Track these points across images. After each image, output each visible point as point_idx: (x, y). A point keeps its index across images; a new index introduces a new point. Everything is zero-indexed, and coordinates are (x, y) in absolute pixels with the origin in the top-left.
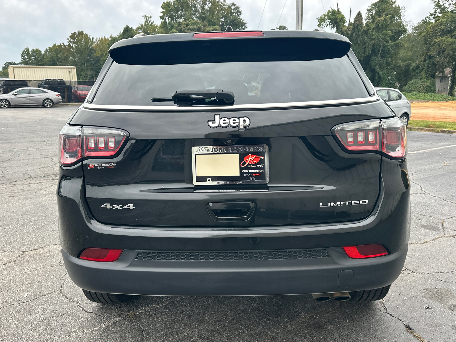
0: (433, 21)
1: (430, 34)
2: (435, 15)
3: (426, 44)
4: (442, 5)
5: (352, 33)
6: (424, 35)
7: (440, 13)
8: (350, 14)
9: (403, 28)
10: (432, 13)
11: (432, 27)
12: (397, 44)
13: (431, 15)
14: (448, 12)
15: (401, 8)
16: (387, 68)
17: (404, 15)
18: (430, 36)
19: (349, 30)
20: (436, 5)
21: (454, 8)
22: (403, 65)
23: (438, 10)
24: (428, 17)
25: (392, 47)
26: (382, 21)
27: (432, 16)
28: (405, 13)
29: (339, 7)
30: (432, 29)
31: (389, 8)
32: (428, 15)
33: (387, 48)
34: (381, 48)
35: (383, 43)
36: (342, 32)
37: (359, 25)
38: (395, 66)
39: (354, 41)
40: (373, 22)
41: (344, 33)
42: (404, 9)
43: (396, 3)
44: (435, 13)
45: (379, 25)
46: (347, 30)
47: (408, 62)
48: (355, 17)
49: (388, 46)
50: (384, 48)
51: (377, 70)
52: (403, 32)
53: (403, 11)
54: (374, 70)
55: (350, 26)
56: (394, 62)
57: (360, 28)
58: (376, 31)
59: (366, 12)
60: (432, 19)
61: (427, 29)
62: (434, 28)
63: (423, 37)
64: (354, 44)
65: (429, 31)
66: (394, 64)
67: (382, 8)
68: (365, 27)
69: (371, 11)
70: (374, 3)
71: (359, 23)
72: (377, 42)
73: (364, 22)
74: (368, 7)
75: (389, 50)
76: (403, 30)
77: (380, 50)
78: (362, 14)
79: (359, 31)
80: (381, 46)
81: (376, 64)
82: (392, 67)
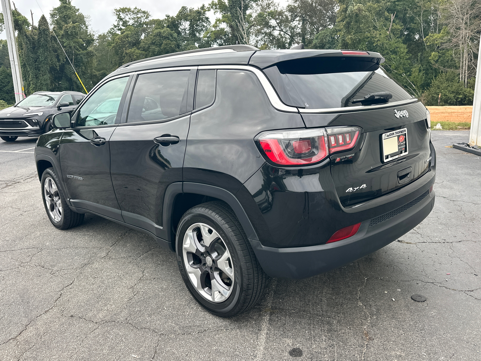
0: (119, 32)
1: (119, 45)
2: (118, 27)
3: (118, 55)
4: (123, 19)
5: (39, 39)
6: (114, 45)
7: (123, 25)
8: (32, 17)
9: (91, 37)
10: (116, 24)
11: (120, 38)
12: (89, 52)
13: (115, 26)
14: (130, 25)
15: (85, 16)
16: (83, 77)
17: (90, 24)
18: (119, 47)
19: (34, 34)
20: (118, 18)
21: (134, 22)
22: (98, 74)
23: (121, 23)
24: (112, 28)
25: (84, 55)
26: (71, 29)
27: (116, 28)
28: (90, 22)
29: (16, 8)
30: (120, 40)
31: (74, 15)
32: (113, 27)
33: (79, 57)
34: (73, 57)
35: (75, 51)
36: (26, 36)
37: (46, 30)
38: (92, 75)
39: (43, 47)
40: (61, 28)
41: (29, 37)
42: (89, 18)
43: (80, 11)
44: (118, 25)
45: (68, 32)
46: (32, 34)
47: (103, 71)
48: (39, 20)
49: (80, 54)
50: (76, 56)
51: (74, 79)
52: (92, 41)
53: (89, 20)
54: (71, 79)
55: (34, 30)
56: (89, 71)
57: (48, 34)
58: (66, 38)
59: (50, 16)
60: (117, 30)
61: (116, 40)
62: (121, 39)
63: (113, 47)
64: (44, 50)
65: (117, 42)
66: (90, 73)
67: (66, 14)
68: (52, 32)
69: (55, 16)
70: (56, 7)
71: (46, 28)
72: (68, 50)
73: (51, 27)
74: (50, 11)
75: (83, 59)
76: (91, 39)
77: (73, 58)
78: (46, 19)
79: (47, 37)
80: (73, 54)
81: (71, 73)
82: (88, 76)
